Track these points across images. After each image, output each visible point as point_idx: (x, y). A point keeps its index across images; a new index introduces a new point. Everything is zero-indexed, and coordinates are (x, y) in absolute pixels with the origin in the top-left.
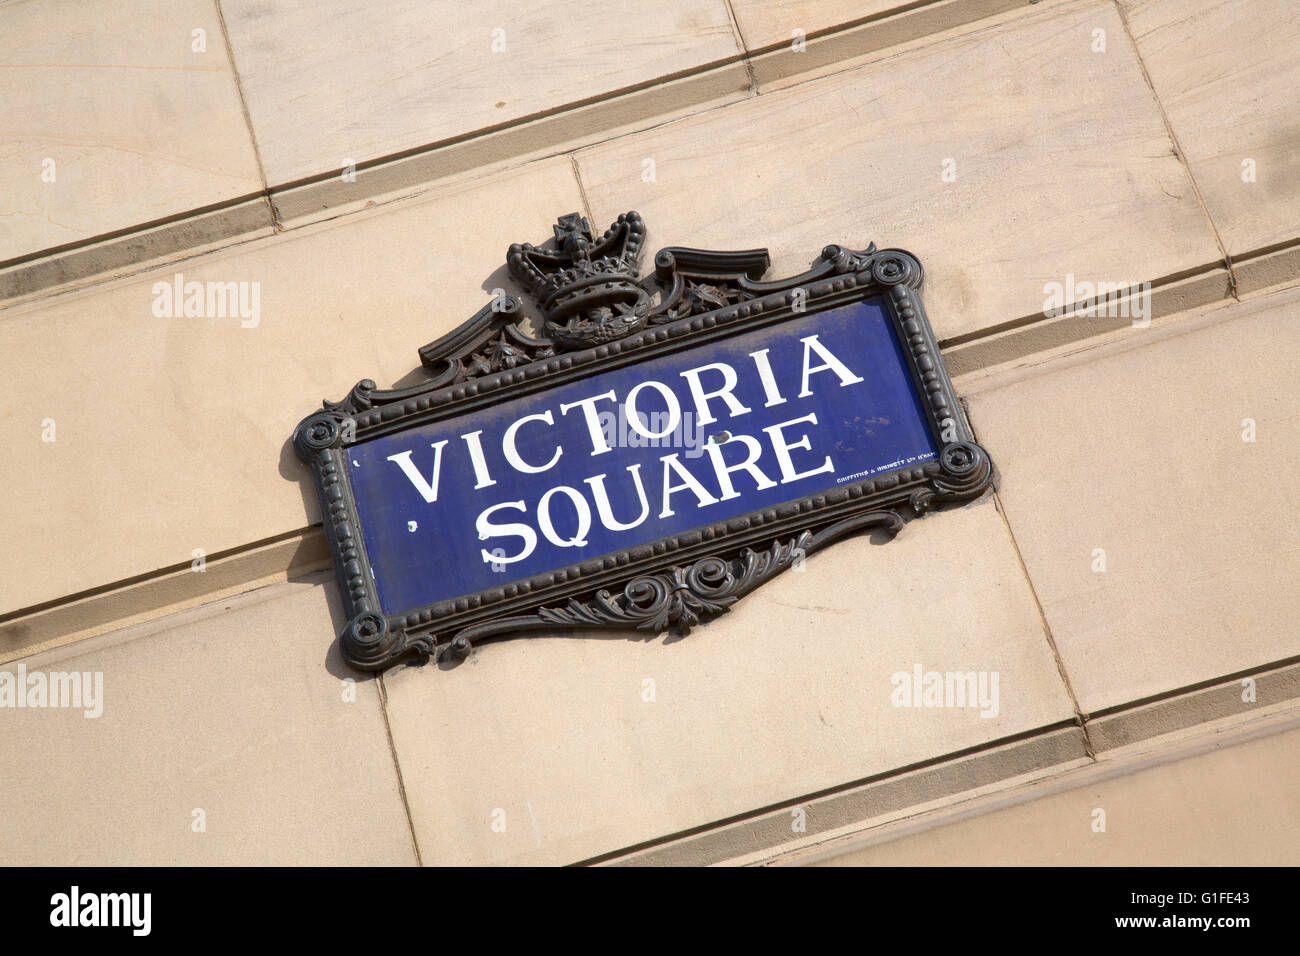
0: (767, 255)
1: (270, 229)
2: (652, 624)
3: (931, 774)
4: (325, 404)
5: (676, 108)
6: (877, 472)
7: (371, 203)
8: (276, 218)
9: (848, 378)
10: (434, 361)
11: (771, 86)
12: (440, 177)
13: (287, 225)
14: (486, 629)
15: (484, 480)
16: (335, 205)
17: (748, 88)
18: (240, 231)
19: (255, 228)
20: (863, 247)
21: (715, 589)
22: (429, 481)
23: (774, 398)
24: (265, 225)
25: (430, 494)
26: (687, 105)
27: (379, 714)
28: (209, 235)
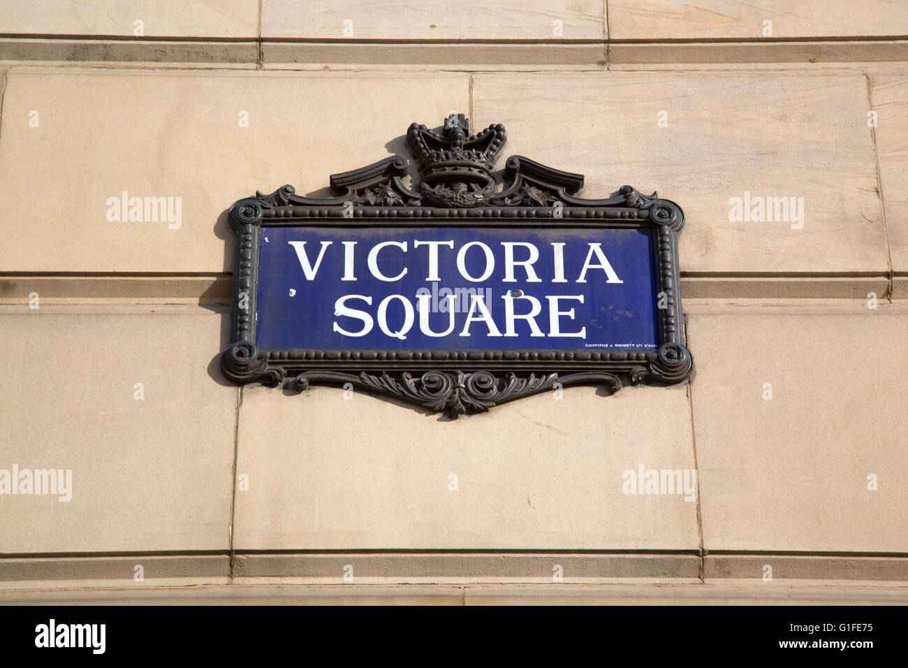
0: (582, 180)
1: (254, 65)
2: (434, 405)
3: (590, 559)
4: (257, 193)
5: (551, 63)
6: (614, 347)
7: (327, 68)
8: (260, 59)
9: (613, 278)
10: (339, 186)
11: (619, 67)
12: (378, 63)
13: (266, 66)
14: (322, 376)
15: (349, 275)
16: (302, 62)
17: (603, 63)
18: (233, 61)
19: (244, 62)
20: (649, 194)
21: (482, 394)
22: (312, 265)
23: (559, 277)
24: (252, 61)
25: (310, 274)
26: (559, 63)
27: (234, 411)
28: (212, 57)
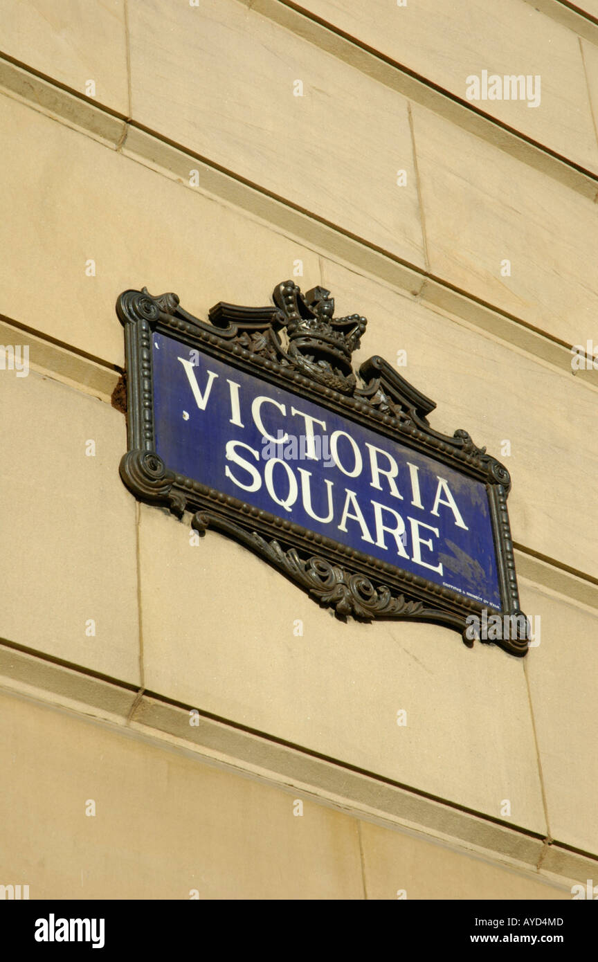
0: (435, 407)
1: (114, 146)
2: (321, 595)
3: (457, 816)
4: (143, 289)
5: (374, 273)
6: (466, 594)
7: (180, 181)
8: (122, 141)
9: (460, 522)
10: (222, 314)
11: (423, 302)
12: (227, 200)
13: (126, 152)
15: (236, 420)
16: (159, 164)
17: (415, 294)
18: (95, 130)
19: (105, 137)
20: (480, 447)
21: (363, 600)
22: (203, 394)
23: (417, 502)
24: (113, 140)
25: (202, 403)
26: (380, 276)
27: (134, 528)
28: (77, 117)
